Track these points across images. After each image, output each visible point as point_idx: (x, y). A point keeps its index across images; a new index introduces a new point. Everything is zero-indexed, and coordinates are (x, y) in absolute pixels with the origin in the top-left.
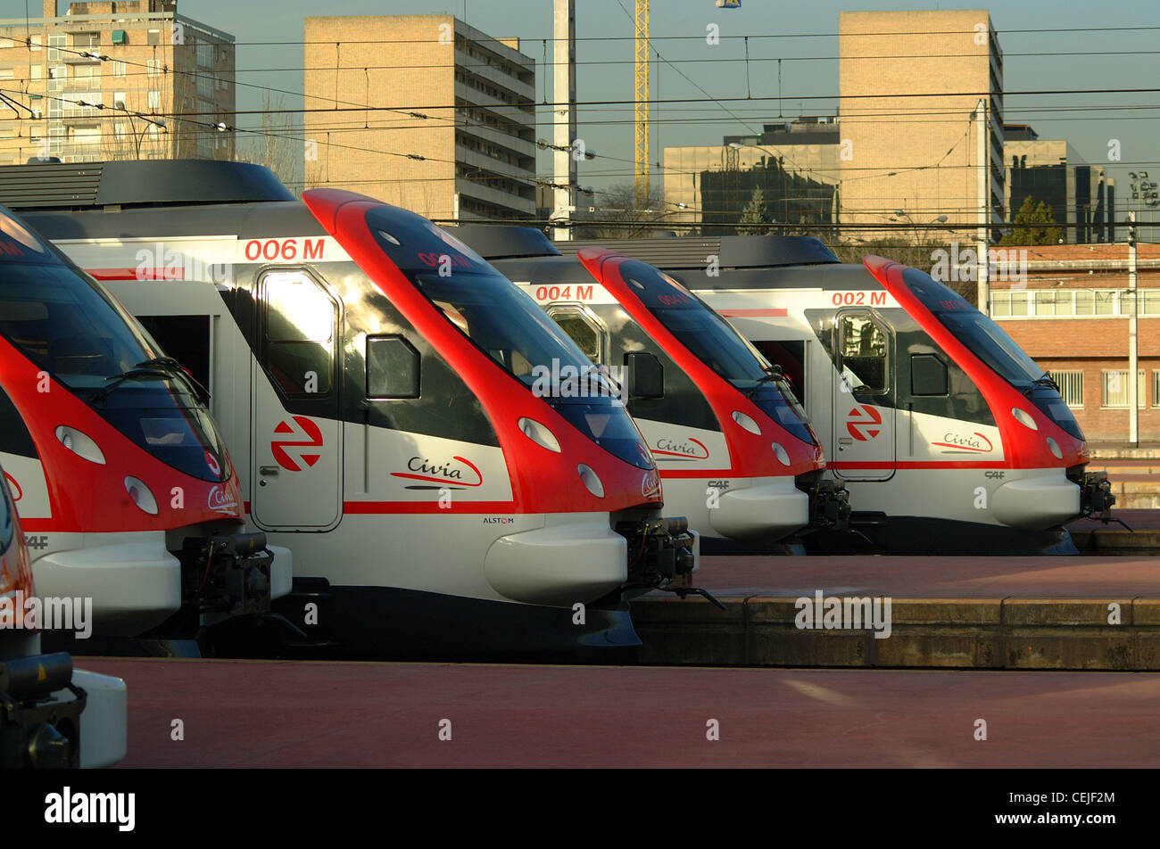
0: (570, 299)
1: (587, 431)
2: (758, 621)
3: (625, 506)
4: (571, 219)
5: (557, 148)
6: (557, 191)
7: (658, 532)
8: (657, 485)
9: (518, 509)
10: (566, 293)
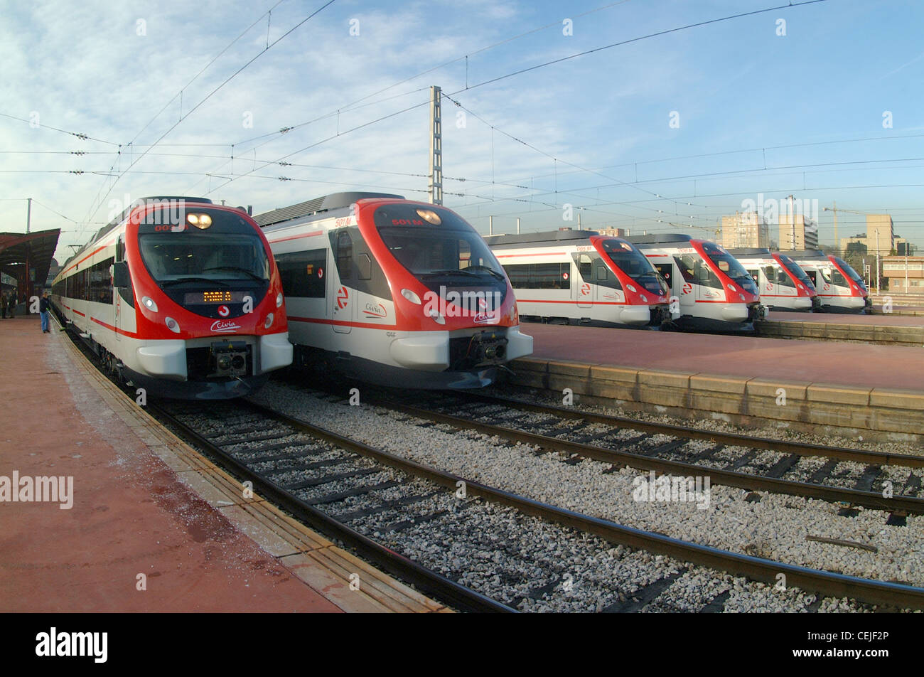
9: (727, 303)
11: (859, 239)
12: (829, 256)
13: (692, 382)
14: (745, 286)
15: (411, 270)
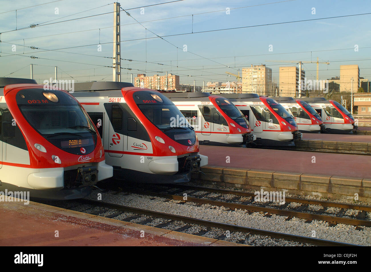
9: (281, 131)
11: (333, 80)
12: (330, 100)
13: (302, 178)
14: (291, 122)
15: (157, 125)
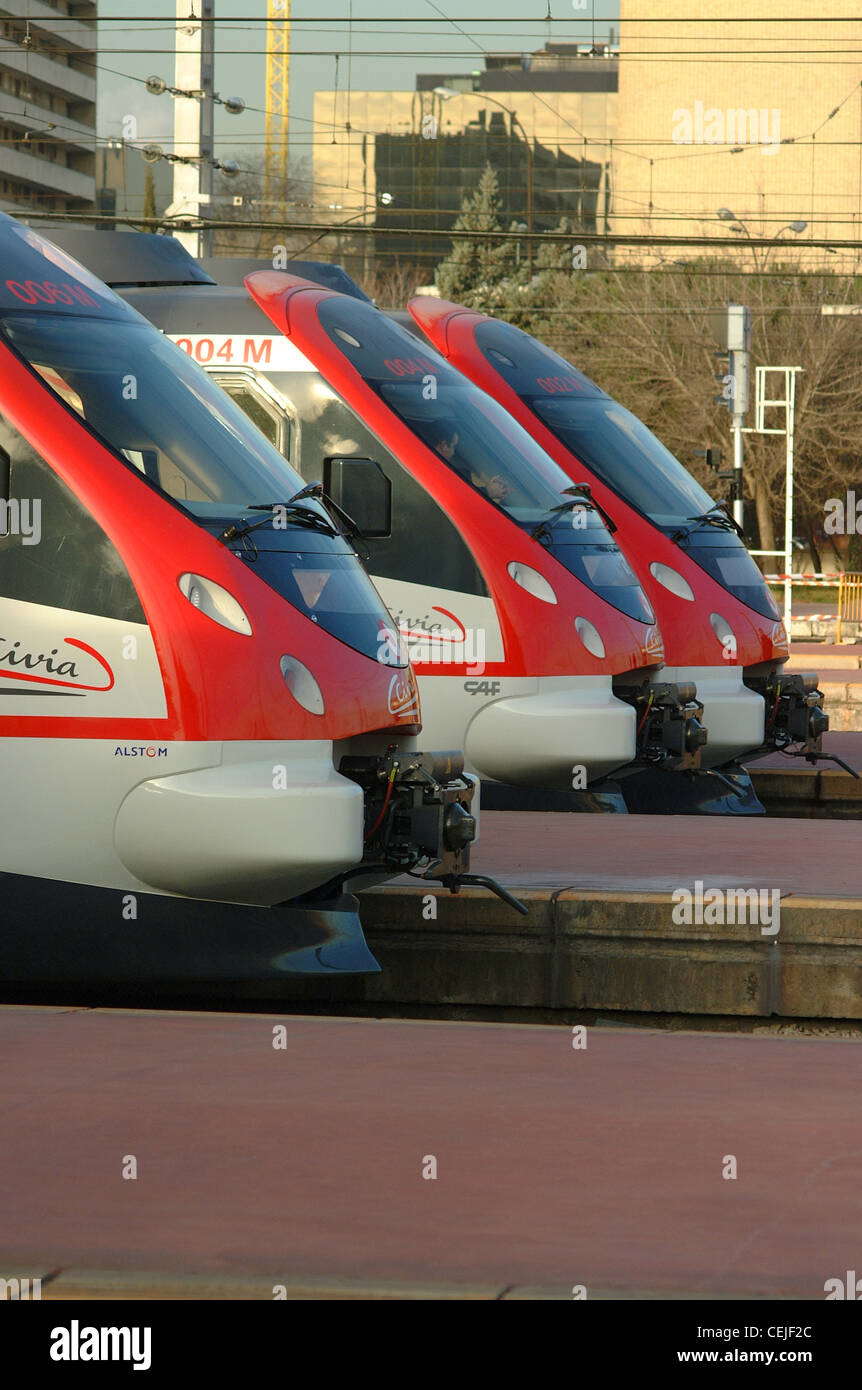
0: (233, 361)
1: (294, 598)
2: (575, 932)
3: (358, 731)
4: (201, 217)
5: (179, 93)
6: (178, 167)
7: (415, 777)
8: (412, 695)
9: (176, 734)
10: (225, 351)
